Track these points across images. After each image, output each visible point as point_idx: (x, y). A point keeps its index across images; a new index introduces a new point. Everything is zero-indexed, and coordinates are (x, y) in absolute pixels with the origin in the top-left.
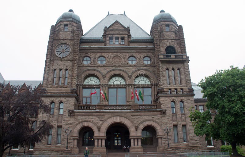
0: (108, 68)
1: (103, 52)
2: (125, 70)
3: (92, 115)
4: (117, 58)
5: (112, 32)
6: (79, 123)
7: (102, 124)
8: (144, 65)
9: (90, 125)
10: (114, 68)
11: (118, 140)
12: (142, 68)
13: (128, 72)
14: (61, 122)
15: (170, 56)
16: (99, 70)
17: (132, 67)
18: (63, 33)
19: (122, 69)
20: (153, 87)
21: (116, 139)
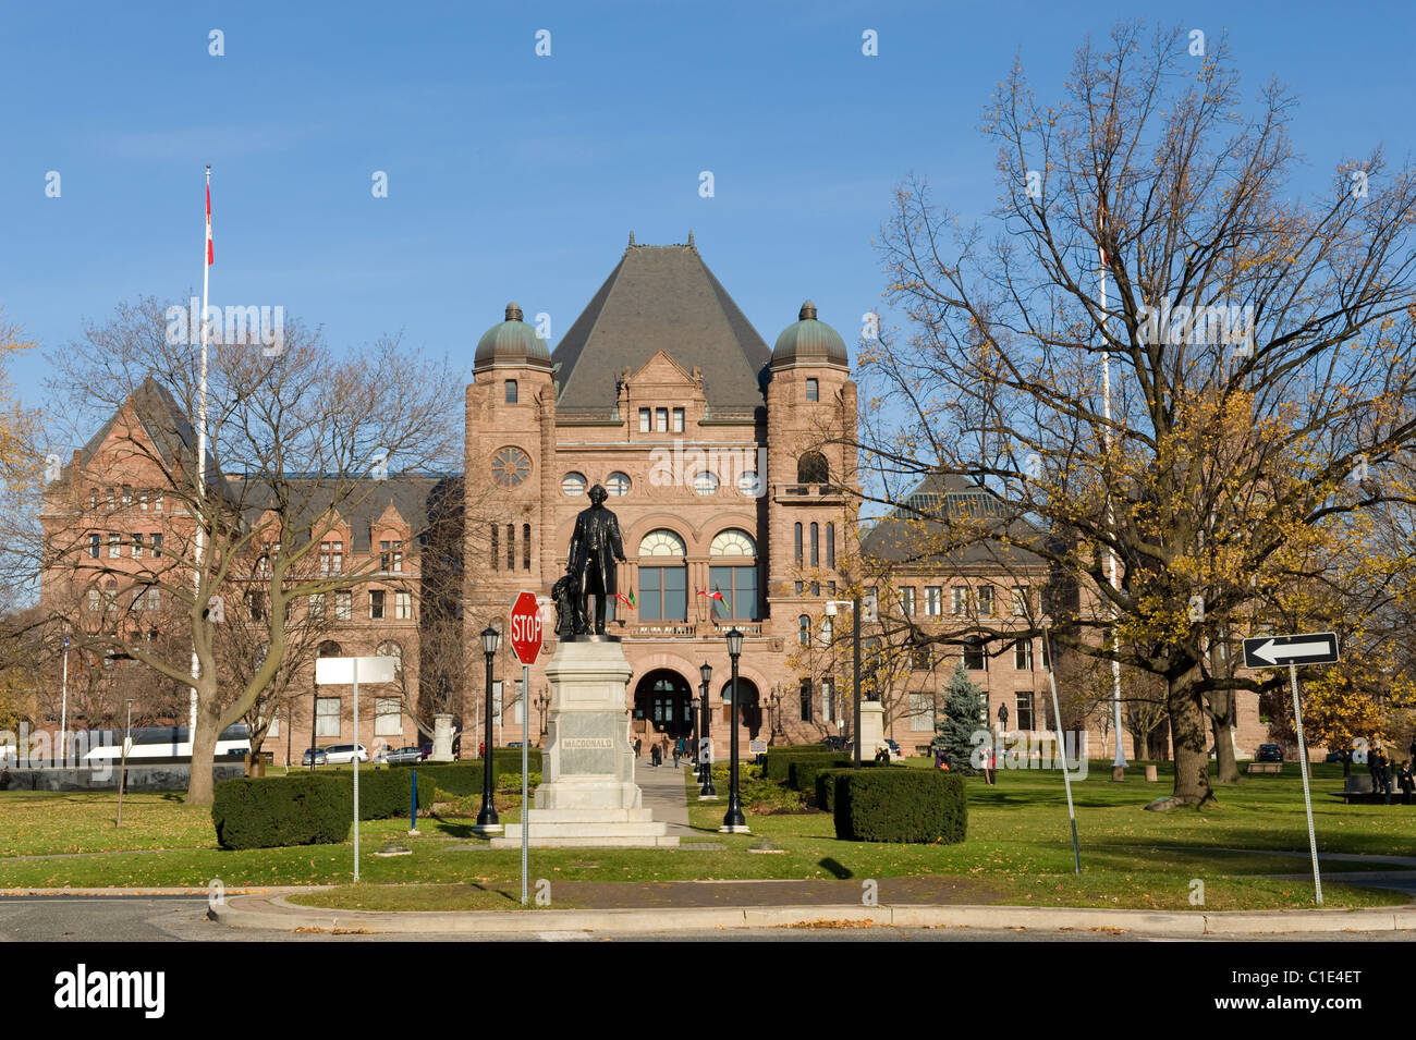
0: (636, 508)
1: (621, 459)
2: (683, 515)
5: (647, 391)
8: (737, 501)
10: (651, 509)
11: (664, 707)
12: (734, 508)
13: (692, 522)
15: (805, 492)
17: (703, 507)
18: (503, 412)
19: (676, 512)
20: (761, 565)
21: (658, 702)
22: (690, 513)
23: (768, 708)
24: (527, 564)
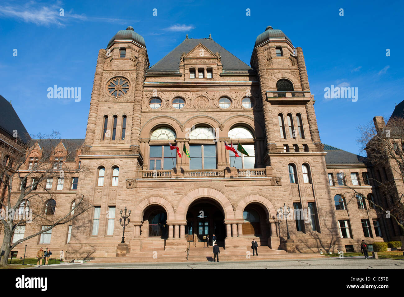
0: (188, 114)
1: (180, 91)
2: (213, 117)
3: (164, 186)
4: (202, 99)
5: (194, 61)
6: (143, 199)
7: (179, 201)
8: (243, 110)
9: (161, 202)
10: (198, 114)
13: (218, 120)
14: (115, 199)
15: (284, 95)
16: (175, 117)
17: (224, 113)
18: (117, 61)
19: (209, 115)
20: (258, 142)
21: (200, 224)
22: (216, 116)
23: (275, 223)
24: (123, 136)
